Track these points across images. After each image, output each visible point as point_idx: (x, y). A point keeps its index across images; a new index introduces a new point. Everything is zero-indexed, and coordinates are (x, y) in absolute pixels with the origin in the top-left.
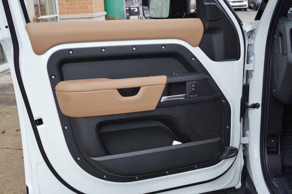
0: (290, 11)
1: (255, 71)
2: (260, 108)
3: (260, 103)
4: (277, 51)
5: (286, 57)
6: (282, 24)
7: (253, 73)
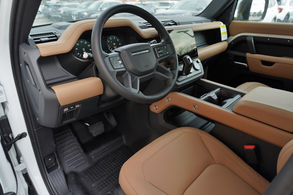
0: (31, 36)
1: (9, 102)
2: (28, 136)
3: (26, 131)
4: (28, 81)
5: (41, 92)
6: (25, 53)
7: (7, 104)
